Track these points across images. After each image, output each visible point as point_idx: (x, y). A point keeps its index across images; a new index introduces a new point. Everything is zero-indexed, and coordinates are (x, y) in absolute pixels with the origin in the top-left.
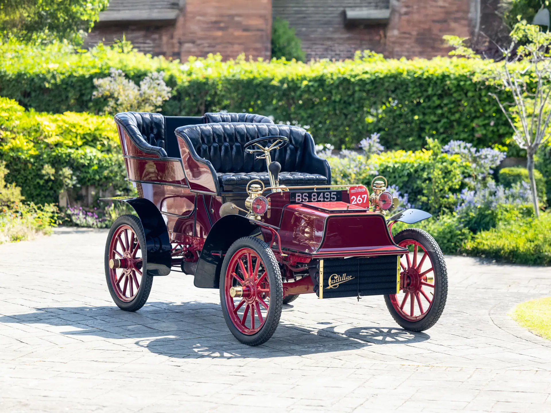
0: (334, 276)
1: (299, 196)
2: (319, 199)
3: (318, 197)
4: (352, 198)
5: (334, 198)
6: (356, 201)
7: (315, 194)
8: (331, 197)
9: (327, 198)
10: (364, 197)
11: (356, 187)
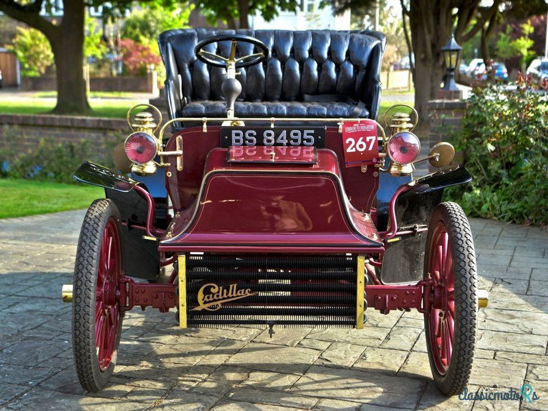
0: (211, 286)
1: (237, 135)
2: (279, 141)
3: (276, 138)
4: (347, 141)
5: (309, 140)
6: (355, 146)
7: (272, 133)
8: (303, 139)
9: (296, 141)
10: (371, 140)
11: (356, 122)
